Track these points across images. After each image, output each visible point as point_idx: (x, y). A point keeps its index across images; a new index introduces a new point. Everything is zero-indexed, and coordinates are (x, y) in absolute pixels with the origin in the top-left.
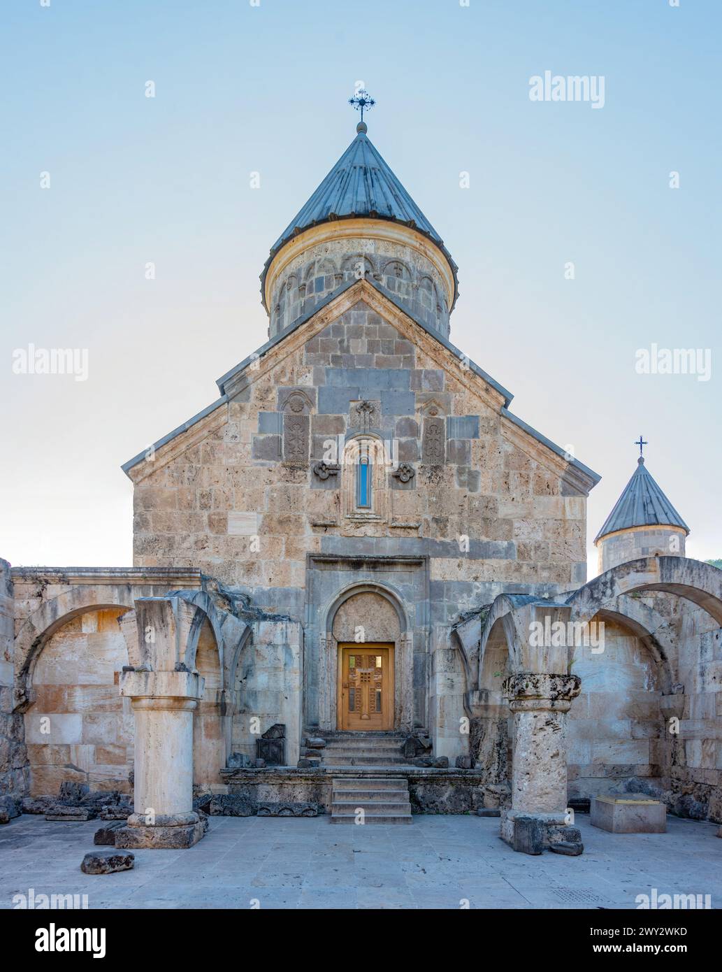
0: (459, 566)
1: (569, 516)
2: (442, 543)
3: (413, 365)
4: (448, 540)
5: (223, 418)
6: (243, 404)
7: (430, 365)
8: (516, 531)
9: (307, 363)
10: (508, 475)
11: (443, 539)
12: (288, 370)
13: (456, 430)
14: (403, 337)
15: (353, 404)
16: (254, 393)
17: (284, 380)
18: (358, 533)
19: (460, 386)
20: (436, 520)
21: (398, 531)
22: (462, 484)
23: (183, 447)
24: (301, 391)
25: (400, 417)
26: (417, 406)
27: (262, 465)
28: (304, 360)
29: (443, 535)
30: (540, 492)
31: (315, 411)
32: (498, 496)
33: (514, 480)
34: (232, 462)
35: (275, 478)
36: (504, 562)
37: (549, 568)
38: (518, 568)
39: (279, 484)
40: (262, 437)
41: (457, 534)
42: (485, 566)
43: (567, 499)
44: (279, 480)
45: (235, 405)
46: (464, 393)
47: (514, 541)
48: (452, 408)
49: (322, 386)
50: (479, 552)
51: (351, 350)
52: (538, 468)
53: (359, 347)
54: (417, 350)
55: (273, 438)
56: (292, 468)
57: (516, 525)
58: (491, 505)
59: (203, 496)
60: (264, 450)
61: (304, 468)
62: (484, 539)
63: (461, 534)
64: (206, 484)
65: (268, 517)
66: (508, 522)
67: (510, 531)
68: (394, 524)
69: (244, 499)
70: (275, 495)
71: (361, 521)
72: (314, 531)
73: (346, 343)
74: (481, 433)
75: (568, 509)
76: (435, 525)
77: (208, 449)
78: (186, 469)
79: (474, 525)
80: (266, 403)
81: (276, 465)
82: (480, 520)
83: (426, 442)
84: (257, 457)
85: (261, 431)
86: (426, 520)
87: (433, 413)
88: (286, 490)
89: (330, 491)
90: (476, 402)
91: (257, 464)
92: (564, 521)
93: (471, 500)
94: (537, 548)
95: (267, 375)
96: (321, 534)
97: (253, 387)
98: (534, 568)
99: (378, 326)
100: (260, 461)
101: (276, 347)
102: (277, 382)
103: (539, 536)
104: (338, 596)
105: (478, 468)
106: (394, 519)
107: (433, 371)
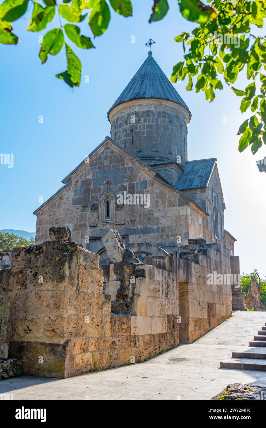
0: (139, 237)
1: (181, 214)
2: (133, 229)
3: (124, 166)
4: (135, 228)
5: (64, 193)
6: (70, 187)
7: (130, 165)
8: (161, 222)
9: (90, 171)
10: (157, 201)
11: (133, 227)
12: (84, 174)
13: (139, 187)
14: (122, 157)
15: (104, 182)
16: (73, 183)
17: (83, 177)
18: (104, 228)
19: (140, 170)
20: (131, 221)
21: (118, 226)
23: (51, 204)
24: (88, 180)
25: (120, 185)
26: (126, 180)
27: (75, 207)
28: (89, 170)
29: (133, 226)
30: (170, 206)
31: (92, 186)
32: (154, 209)
33: (160, 202)
34: (66, 207)
35: (79, 211)
36: (156, 234)
37: (174, 235)
38: (162, 236)
39: (80, 213)
40: (75, 198)
41: (139, 225)
42: (149, 237)
43: (180, 208)
44: (80, 212)
45: (67, 188)
46: (142, 173)
47: (160, 226)
48: (138, 179)
49: (94, 177)
50: (146, 231)
51: (104, 164)
52: (169, 197)
53: (107, 163)
54: (126, 160)
55: (78, 197)
56: (84, 207)
57: (160, 219)
58: (151, 213)
59: (56, 220)
60: (75, 202)
61: (88, 207)
62: (148, 226)
63: (140, 225)
64: (57, 216)
65: (76, 225)
66: (157, 218)
67: (158, 222)
68: (116, 224)
69: (69, 219)
70: (78, 217)
71: (105, 223)
72: (90, 228)
73: (102, 162)
74: (147, 187)
75: (181, 211)
76: (131, 223)
77: (59, 203)
78: (52, 211)
79: (145, 221)
80: (77, 186)
81: (79, 206)
82: (147, 219)
83: (129, 192)
84: (73, 205)
85: (75, 196)
86: (128, 221)
87: (132, 181)
88: (82, 215)
89: (96, 214)
90: (146, 175)
91: (73, 207)
92: (179, 216)
93: (144, 212)
94: (169, 228)
95: (78, 177)
96: (93, 229)
97: (73, 181)
98: (168, 236)
99: (113, 155)
100: (74, 206)
101: (80, 167)
102: (81, 178)
103: (169, 223)
104: (97, 252)
106: (116, 222)
107: (131, 167)
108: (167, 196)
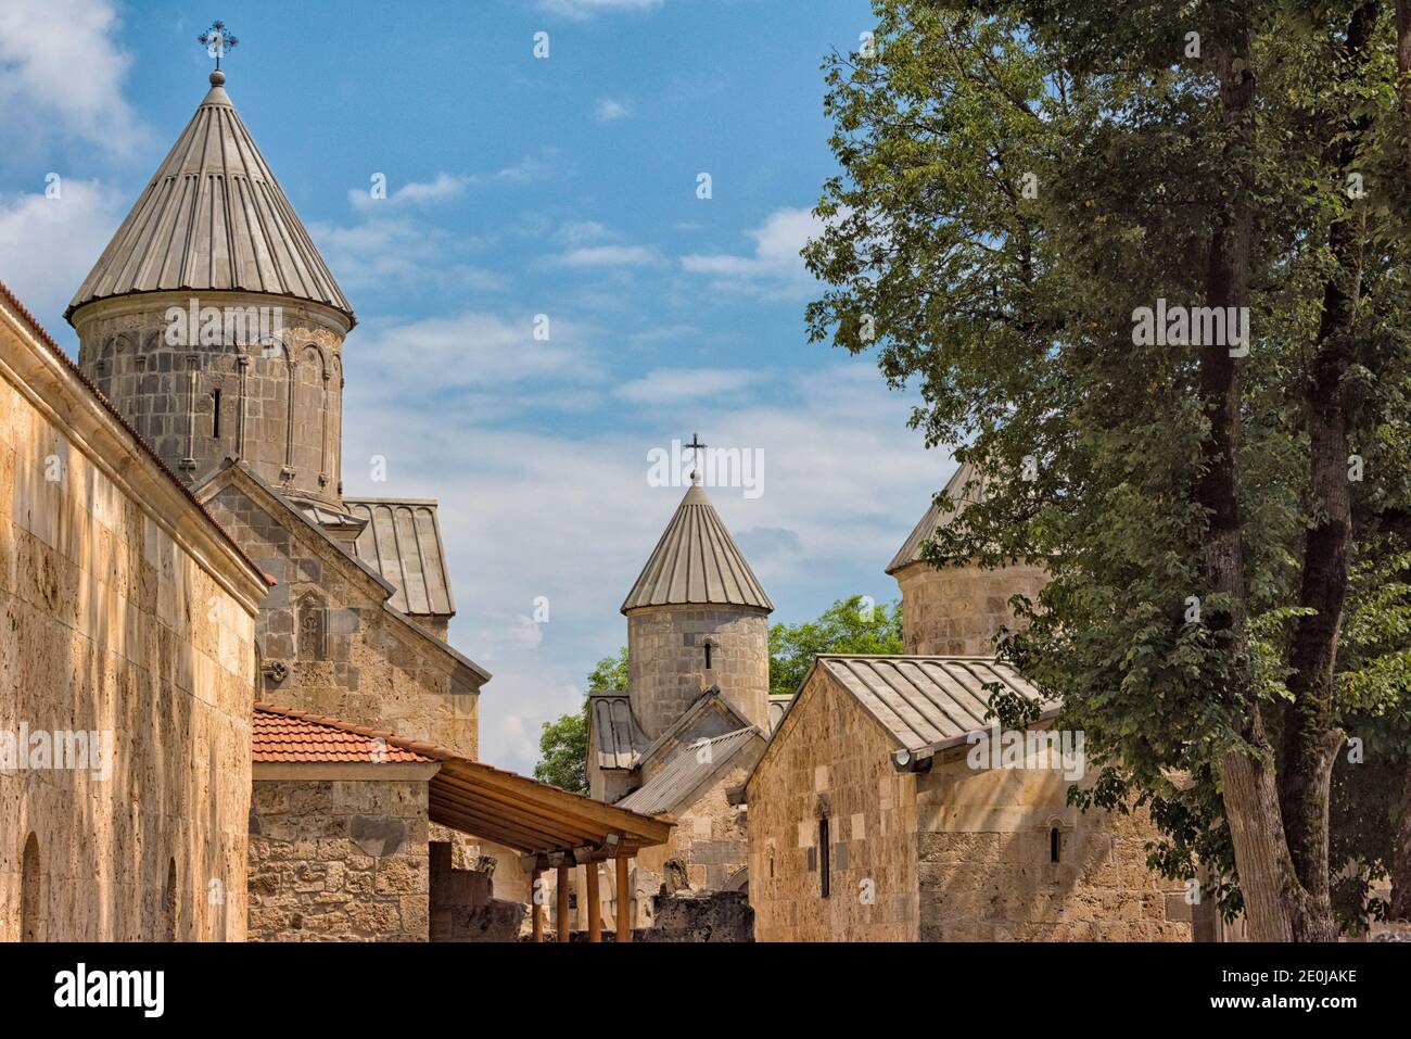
1: (459, 716)
3: (287, 554)
7: (306, 554)
10: (391, 672)
13: (334, 624)
19: (339, 576)
22: (340, 682)
25: (273, 610)
26: (292, 598)
30: (426, 690)
32: (381, 695)
33: (399, 677)
43: (457, 697)
46: (343, 583)
48: (331, 600)
52: (424, 665)
54: (292, 538)
57: (401, 725)
58: (372, 706)
74: (361, 627)
75: (458, 708)
83: (301, 638)
87: (309, 605)
90: (356, 594)
92: (454, 721)
93: (351, 700)
99: (249, 512)
105: (359, 664)
107: (310, 560)
108: (420, 661)
